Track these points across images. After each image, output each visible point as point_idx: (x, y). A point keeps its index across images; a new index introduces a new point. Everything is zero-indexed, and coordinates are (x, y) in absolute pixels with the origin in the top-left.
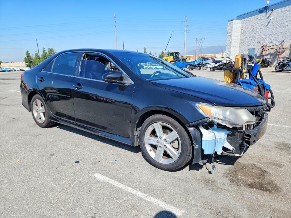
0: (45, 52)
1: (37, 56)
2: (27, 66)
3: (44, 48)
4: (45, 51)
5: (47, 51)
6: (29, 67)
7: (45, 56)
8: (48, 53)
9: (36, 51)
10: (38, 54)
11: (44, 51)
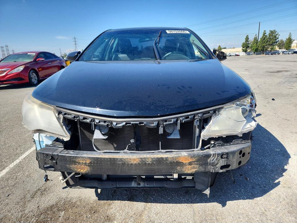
0: (266, 35)
1: (256, 40)
2: (243, 51)
3: (265, 31)
4: (266, 33)
5: (267, 34)
6: (245, 52)
7: (264, 40)
8: (268, 36)
9: (256, 35)
10: (257, 38)
11: (264, 34)
